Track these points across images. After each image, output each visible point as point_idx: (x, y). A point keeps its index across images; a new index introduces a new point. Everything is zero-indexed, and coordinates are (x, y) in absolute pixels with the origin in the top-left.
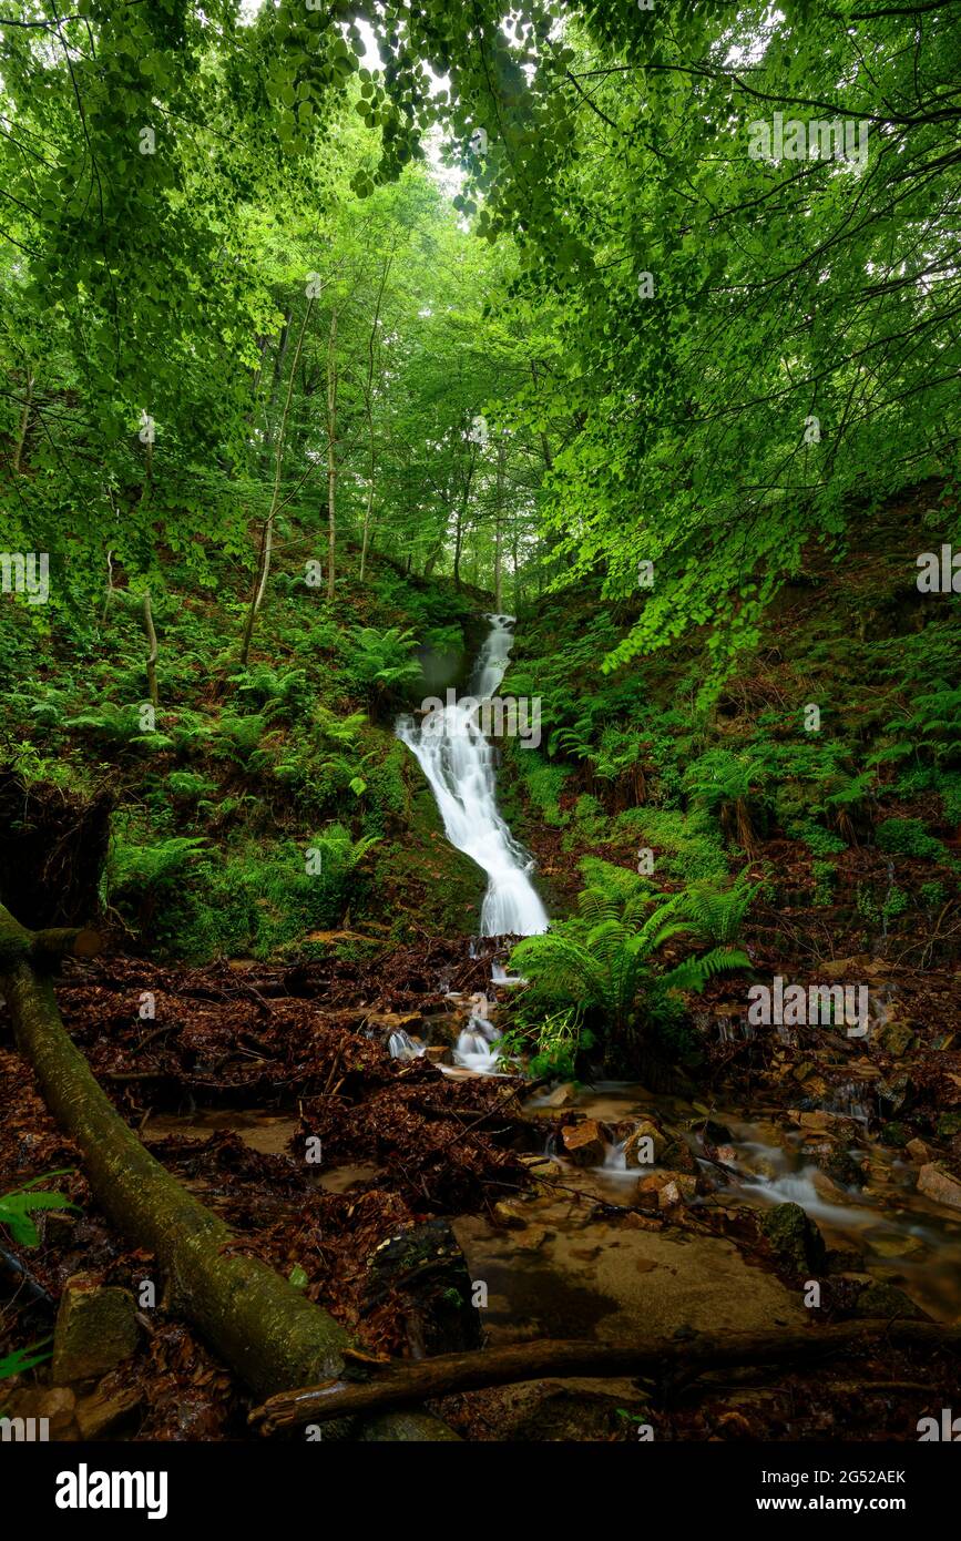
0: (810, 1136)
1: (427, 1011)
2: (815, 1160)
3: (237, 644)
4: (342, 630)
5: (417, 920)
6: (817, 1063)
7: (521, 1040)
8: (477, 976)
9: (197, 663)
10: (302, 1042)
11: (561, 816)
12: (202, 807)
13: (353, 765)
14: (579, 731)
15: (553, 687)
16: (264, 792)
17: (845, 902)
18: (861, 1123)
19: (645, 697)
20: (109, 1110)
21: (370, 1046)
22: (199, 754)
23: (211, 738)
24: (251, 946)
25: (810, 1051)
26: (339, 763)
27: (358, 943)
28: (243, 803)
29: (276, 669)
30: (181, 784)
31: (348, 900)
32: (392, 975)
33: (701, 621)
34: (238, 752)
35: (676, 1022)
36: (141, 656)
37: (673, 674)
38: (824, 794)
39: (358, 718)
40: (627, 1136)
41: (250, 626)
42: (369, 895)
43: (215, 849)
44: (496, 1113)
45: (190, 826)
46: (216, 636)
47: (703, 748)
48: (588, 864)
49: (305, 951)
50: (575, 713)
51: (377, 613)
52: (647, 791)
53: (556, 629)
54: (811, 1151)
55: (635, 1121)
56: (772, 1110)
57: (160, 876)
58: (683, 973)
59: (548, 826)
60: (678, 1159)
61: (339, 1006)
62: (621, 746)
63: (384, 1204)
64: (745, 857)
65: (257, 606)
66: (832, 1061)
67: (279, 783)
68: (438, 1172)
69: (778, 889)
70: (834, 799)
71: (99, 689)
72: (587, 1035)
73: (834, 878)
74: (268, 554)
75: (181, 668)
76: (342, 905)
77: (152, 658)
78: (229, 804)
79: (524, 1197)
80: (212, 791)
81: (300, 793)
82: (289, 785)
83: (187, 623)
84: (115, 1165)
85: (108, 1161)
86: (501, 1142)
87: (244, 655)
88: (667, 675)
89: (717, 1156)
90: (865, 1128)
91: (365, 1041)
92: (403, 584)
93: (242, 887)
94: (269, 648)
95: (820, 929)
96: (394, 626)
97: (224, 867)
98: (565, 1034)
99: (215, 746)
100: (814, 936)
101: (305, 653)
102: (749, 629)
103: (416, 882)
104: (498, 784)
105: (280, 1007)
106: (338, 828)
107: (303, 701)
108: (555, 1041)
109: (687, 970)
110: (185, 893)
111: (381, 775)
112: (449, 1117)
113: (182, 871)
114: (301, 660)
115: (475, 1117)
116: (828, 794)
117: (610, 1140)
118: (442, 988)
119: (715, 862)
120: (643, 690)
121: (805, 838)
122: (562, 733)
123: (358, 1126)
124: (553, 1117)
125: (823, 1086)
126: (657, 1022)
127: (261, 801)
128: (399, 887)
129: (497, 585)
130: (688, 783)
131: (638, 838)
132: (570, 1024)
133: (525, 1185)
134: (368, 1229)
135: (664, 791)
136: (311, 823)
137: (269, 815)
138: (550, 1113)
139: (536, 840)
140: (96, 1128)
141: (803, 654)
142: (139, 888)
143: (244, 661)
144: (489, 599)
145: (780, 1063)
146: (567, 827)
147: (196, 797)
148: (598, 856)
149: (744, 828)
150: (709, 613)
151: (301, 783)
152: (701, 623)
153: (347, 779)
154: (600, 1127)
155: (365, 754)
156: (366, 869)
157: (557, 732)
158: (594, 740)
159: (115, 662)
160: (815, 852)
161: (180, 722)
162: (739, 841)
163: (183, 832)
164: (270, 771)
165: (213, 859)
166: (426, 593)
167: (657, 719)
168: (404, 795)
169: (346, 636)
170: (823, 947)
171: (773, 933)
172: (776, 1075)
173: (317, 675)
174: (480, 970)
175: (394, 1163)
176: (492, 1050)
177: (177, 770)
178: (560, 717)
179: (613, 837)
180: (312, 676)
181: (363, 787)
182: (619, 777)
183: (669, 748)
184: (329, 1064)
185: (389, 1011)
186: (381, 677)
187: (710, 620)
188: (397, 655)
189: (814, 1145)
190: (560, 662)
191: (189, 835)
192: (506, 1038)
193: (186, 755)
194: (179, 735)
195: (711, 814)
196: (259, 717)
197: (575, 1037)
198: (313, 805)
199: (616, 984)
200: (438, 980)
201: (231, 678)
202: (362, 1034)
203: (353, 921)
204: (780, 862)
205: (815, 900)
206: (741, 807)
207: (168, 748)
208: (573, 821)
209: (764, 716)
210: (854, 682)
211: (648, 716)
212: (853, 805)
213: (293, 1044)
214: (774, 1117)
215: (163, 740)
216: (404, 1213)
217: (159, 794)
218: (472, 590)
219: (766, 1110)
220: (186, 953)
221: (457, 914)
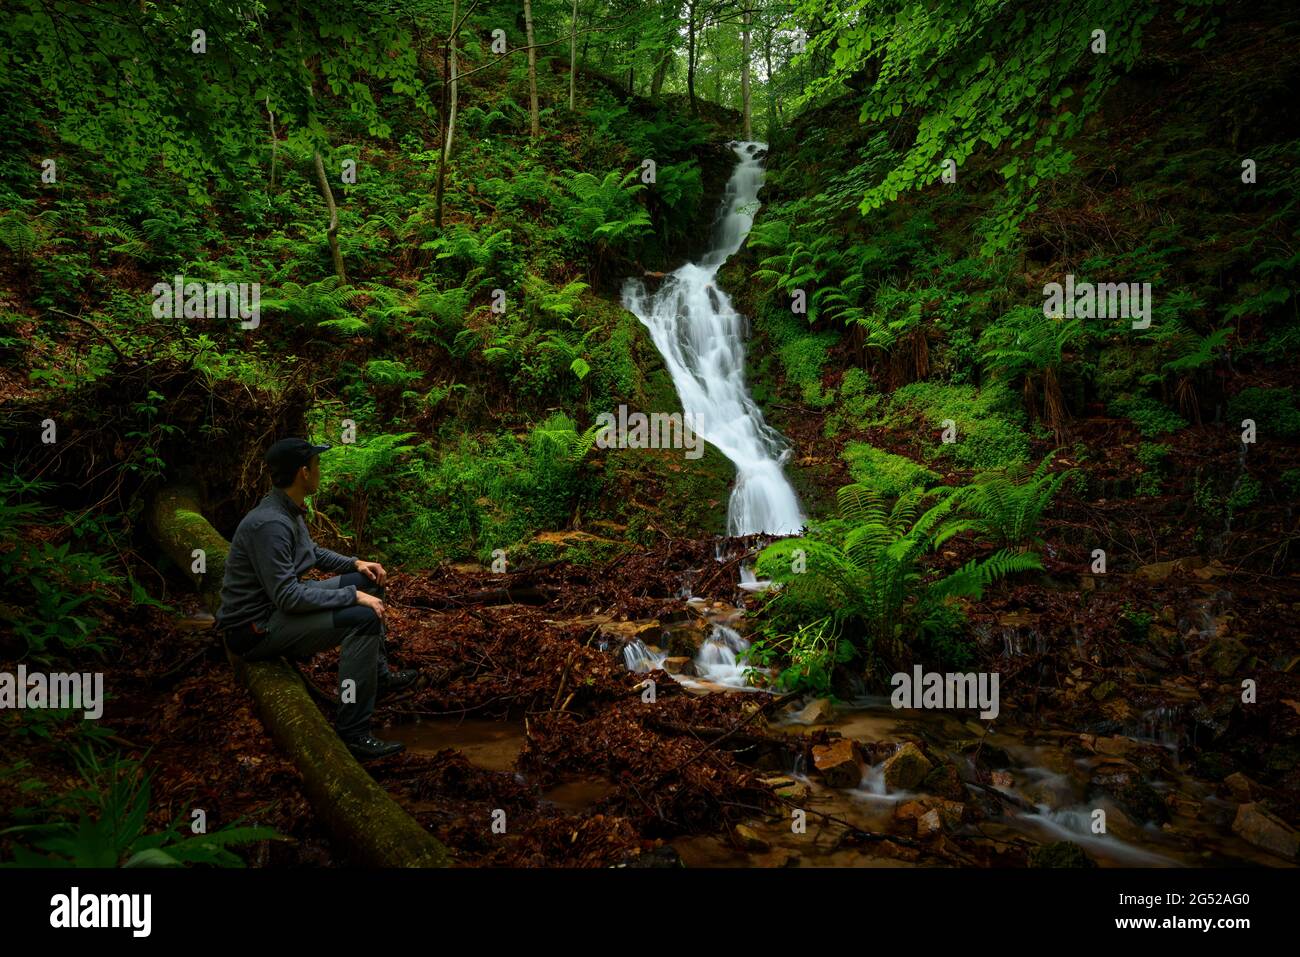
0: (1103, 764)
1: (667, 619)
2: (1109, 790)
3: (428, 201)
4: (552, 177)
5: (656, 519)
6: (1121, 682)
7: (770, 652)
8: (724, 580)
9: (384, 229)
10: (530, 655)
11: (823, 395)
12: (407, 400)
13: (574, 343)
14: (846, 290)
15: (813, 236)
16: (475, 379)
17: (1177, 492)
18: (1170, 752)
19: (931, 241)
20: (325, 731)
21: (602, 659)
22: (398, 337)
23: (410, 319)
24: (474, 548)
25: (1114, 669)
26: (557, 342)
27: (590, 544)
28: (453, 393)
29: (477, 230)
30: (382, 374)
31: (577, 496)
32: (627, 580)
33: (994, 142)
34: (441, 333)
35: (952, 634)
36: (320, 223)
37: (971, 209)
38: (1159, 359)
39: (576, 286)
40: (887, 757)
41: (442, 179)
42: (600, 492)
43: (426, 445)
44: (740, 729)
45: (397, 421)
46: (404, 193)
47: (1005, 305)
48: (854, 452)
49: (533, 553)
50: (842, 268)
51: (593, 152)
52: (931, 362)
53: (819, 158)
54: (1104, 780)
55: (896, 741)
56: (1061, 733)
57: (370, 477)
58: (960, 578)
59: (808, 407)
60: (945, 783)
61: (571, 613)
62: (899, 307)
63: (610, 829)
64: (1052, 439)
65: (447, 154)
66: (1140, 680)
67: (490, 367)
68: (673, 792)
69: (1091, 479)
70: (1175, 365)
71: (278, 267)
72: (846, 647)
73: (1165, 463)
74: (454, 84)
75: (368, 236)
76: (571, 504)
77: (332, 227)
78: (436, 394)
79: (768, 819)
80: (417, 380)
81: (516, 379)
82: (503, 370)
83: (369, 180)
84: (334, 788)
85: (327, 784)
86: (746, 760)
87: (438, 215)
88: (962, 211)
89: (991, 782)
90: (1175, 756)
91: (596, 655)
92: (623, 110)
93: (459, 486)
94: (466, 205)
95: (1143, 524)
96: (615, 166)
97: (437, 465)
98: (820, 645)
99: (415, 328)
100: (1134, 532)
101: (510, 209)
102: (1059, 151)
103: (653, 476)
104: (748, 359)
105: (508, 614)
106: (561, 417)
107: (511, 269)
108: (808, 652)
109: (967, 576)
110: (399, 494)
111: (607, 354)
112: (687, 733)
113: (392, 470)
114: (505, 219)
115: (715, 735)
116: (1167, 359)
117: (867, 760)
118: (684, 592)
119: (1013, 446)
120: (930, 233)
121: (1131, 414)
122: (827, 294)
123: (588, 743)
124: (803, 736)
125: (1127, 708)
126: (928, 633)
127: (473, 389)
128: (634, 482)
129: (745, 101)
130: (984, 349)
131: (918, 419)
132: (826, 635)
133: (768, 807)
134: (592, 856)
135: (953, 361)
136: (530, 412)
137: (481, 405)
138: (800, 730)
139: (793, 425)
140: (314, 751)
141: (1148, 174)
142: (348, 491)
143: (438, 224)
144: (733, 121)
145: (1076, 680)
146: (831, 408)
147: (400, 387)
148: (868, 441)
149: (1052, 404)
150: (1006, 131)
151: (516, 367)
152: (994, 146)
153: (568, 360)
154: (856, 745)
155: (587, 329)
156: (595, 463)
157: (819, 293)
158: (866, 301)
159: (292, 233)
160: (1143, 432)
161: (372, 302)
162: (1045, 419)
163: (389, 427)
164: (480, 354)
165: (425, 456)
166: (653, 120)
167: (948, 270)
168: (635, 378)
169: (557, 183)
170: (1144, 546)
171: (1081, 531)
172: (1069, 694)
173: (526, 236)
174: (726, 574)
175: (627, 782)
176: (738, 662)
177: (376, 358)
178: (823, 274)
179: (886, 418)
180: (520, 238)
181: (587, 369)
182: (895, 346)
183: (960, 307)
184: (557, 678)
185: (625, 618)
186: (602, 234)
187: (1006, 142)
188: (620, 203)
189: (1108, 775)
190: (824, 204)
191: (396, 430)
192: (754, 649)
193: (384, 339)
194: (373, 316)
195: (1011, 387)
196: (462, 290)
197: (831, 648)
198: (531, 392)
199: (880, 593)
200: (679, 585)
201: (426, 246)
202: (595, 646)
203: (584, 521)
204: (1098, 445)
205: (1139, 490)
206: (1051, 379)
207: (362, 332)
208: (838, 401)
209: (1088, 261)
210: (1215, 209)
211: (936, 267)
212: (1200, 371)
213: (521, 658)
214: (1062, 741)
215: (356, 324)
216: (631, 838)
217: (359, 386)
218: (713, 110)
219: (1053, 733)
220: (406, 557)
221: (701, 512)
